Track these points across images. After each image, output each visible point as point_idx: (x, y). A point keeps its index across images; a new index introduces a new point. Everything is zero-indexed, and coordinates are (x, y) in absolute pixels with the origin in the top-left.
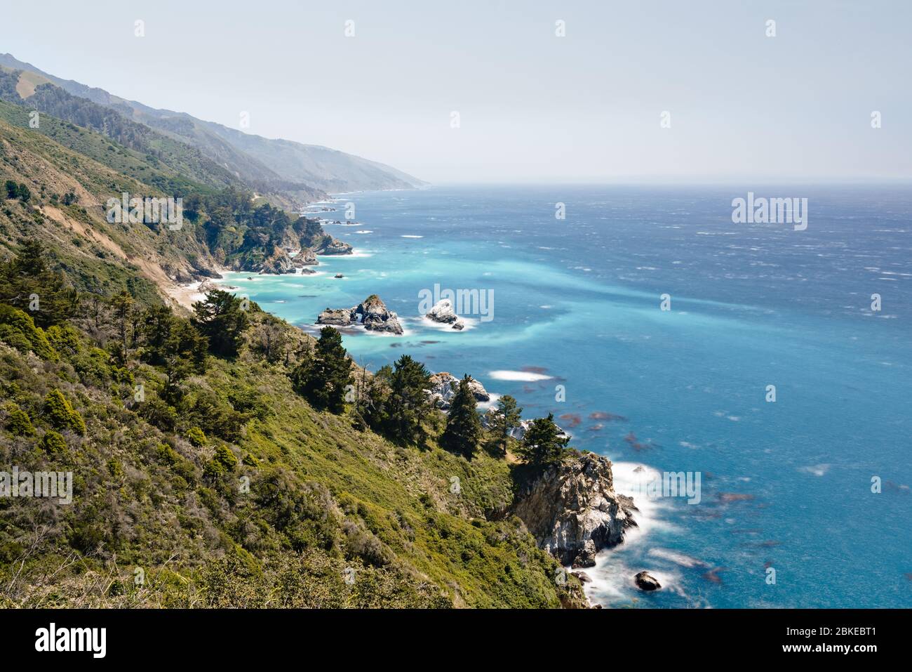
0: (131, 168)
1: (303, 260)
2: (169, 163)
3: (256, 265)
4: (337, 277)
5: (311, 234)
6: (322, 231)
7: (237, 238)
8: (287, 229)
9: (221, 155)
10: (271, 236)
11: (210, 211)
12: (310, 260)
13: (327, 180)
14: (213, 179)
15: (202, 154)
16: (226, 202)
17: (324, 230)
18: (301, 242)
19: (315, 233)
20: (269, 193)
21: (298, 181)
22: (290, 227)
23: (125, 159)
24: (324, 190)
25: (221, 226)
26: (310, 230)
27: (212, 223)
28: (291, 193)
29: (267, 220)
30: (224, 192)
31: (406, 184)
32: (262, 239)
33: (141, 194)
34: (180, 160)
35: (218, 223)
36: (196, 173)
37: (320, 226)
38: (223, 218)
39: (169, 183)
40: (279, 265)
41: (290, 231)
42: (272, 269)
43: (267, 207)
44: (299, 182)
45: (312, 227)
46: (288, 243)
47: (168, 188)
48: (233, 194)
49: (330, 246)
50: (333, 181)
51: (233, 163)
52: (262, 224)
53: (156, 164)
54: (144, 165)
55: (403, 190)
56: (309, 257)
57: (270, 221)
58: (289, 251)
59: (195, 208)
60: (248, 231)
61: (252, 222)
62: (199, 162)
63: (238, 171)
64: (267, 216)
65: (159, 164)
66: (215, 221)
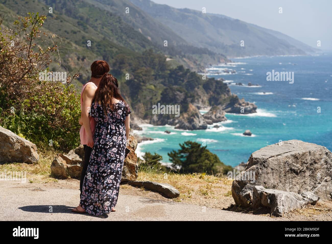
0: (66, 31)
1: (213, 117)
2: (95, 28)
3: (171, 120)
4: (245, 134)
5: (218, 94)
6: (229, 91)
7: (155, 95)
8: (198, 88)
9: (136, 21)
10: (186, 94)
11: (133, 71)
12: (219, 117)
13: (226, 45)
14: (131, 43)
15: (123, 21)
16: (145, 63)
17: (230, 90)
18: (210, 101)
19: (222, 93)
20: (177, 56)
21: (201, 46)
22: (201, 87)
23: (61, 24)
24: (224, 54)
25: (142, 84)
26: (218, 90)
27: (134, 81)
28: (196, 57)
29: (180, 80)
30: (143, 54)
31: (299, 51)
32: (178, 97)
33: (76, 54)
34: (103, 25)
35: (140, 81)
36: (117, 37)
37: (227, 87)
38: (144, 78)
39: (96, 46)
40: (193, 121)
41: (200, 91)
42: (187, 124)
43: (181, 68)
44: (203, 47)
45: (220, 88)
46: (198, 101)
47: (96, 49)
48: (151, 56)
49: (237, 105)
50: (233, 46)
51: (145, 29)
52: (176, 84)
53: (85, 29)
54: (76, 29)
55: (296, 55)
56: (218, 115)
57: (183, 81)
58: (199, 108)
59: (120, 68)
60: (165, 90)
61: (167, 81)
62: (119, 27)
63: (150, 36)
64: (181, 76)
65: (88, 28)
66: (137, 79)
